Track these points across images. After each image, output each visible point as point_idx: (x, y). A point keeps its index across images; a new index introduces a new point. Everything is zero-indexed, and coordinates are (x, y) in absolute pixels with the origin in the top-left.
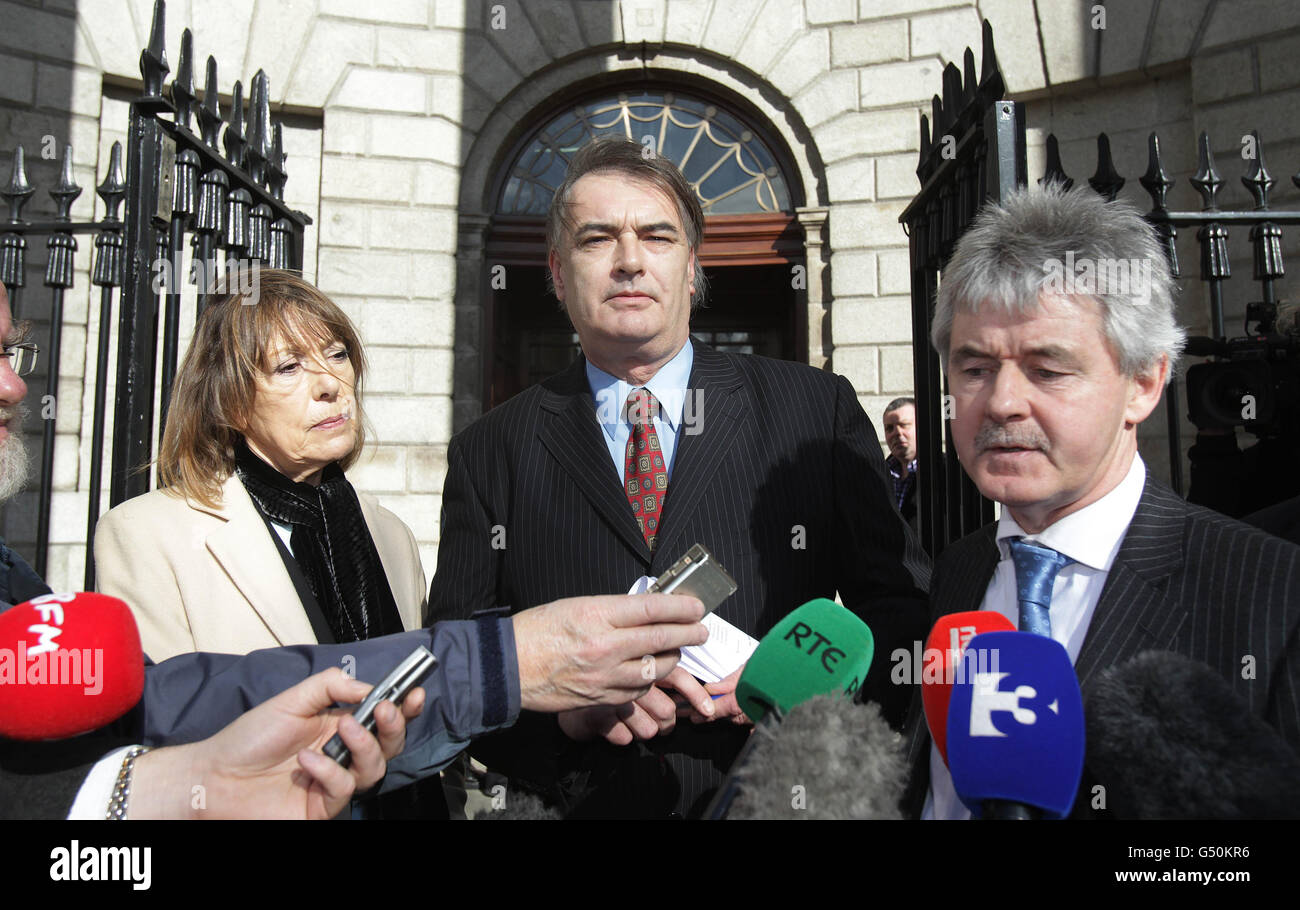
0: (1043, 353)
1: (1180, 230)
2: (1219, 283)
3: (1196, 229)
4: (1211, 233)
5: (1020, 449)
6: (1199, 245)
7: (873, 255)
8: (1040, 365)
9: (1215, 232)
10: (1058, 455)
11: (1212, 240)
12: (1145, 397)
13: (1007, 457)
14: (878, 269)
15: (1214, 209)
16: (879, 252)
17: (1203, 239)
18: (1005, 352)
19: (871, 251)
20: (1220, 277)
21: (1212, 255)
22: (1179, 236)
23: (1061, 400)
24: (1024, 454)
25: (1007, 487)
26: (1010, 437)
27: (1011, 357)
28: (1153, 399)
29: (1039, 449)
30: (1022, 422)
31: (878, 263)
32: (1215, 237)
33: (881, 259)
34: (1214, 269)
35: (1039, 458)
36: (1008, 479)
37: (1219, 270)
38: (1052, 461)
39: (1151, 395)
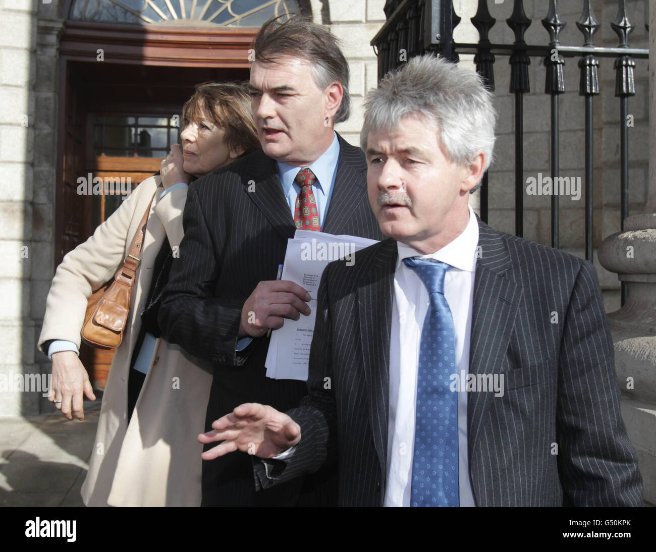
0: (407, 151)
1: (567, 59)
2: (591, 98)
3: (577, 59)
4: (588, 62)
5: (396, 205)
6: (580, 70)
7: (363, 63)
8: (406, 158)
9: (590, 61)
10: (416, 210)
11: (588, 67)
12: (473, 176)
13: (391, 210)
14: (366, 75)
15: (591, 45)
16: (367, 62)
17: (582, 65)
18: (388, 151)
19: (361, 61)
20: (592, 94)
21: (588, 78)
22: (566, 63)
23: (418, 177)
24: (399, 209)
25: (392, 227)
26: (391, 199)
27: (392, 154)
28: (478, 177)
29: (406, 206)
30: (397, 191)
31: (366, 70)
32: (590, 65)
33: (367, 67)
34: (588, 88)
35: (406, 211)
36: (393, 222)
37: (591, 89)
38: (413, 214)
39: (476, 175)
